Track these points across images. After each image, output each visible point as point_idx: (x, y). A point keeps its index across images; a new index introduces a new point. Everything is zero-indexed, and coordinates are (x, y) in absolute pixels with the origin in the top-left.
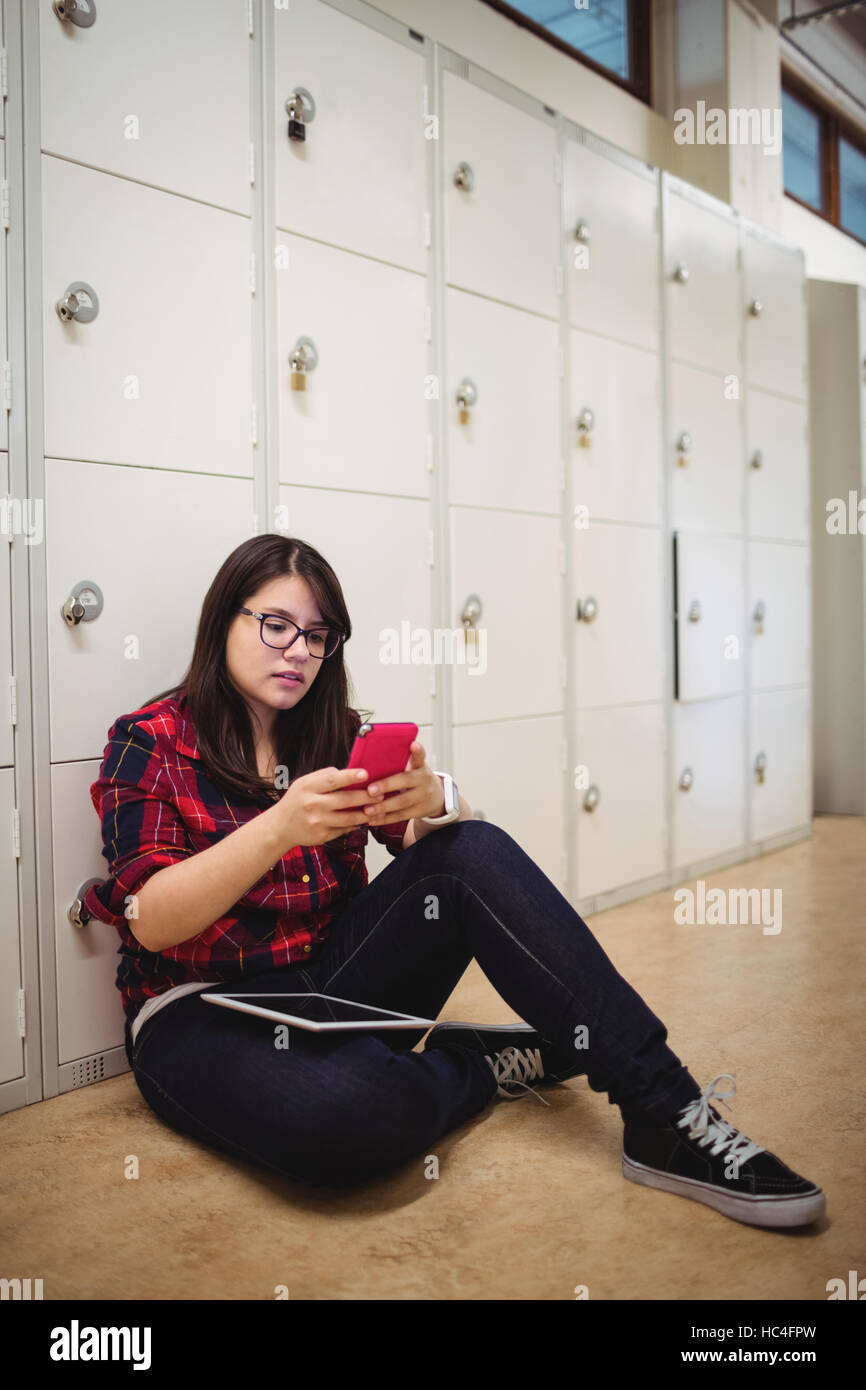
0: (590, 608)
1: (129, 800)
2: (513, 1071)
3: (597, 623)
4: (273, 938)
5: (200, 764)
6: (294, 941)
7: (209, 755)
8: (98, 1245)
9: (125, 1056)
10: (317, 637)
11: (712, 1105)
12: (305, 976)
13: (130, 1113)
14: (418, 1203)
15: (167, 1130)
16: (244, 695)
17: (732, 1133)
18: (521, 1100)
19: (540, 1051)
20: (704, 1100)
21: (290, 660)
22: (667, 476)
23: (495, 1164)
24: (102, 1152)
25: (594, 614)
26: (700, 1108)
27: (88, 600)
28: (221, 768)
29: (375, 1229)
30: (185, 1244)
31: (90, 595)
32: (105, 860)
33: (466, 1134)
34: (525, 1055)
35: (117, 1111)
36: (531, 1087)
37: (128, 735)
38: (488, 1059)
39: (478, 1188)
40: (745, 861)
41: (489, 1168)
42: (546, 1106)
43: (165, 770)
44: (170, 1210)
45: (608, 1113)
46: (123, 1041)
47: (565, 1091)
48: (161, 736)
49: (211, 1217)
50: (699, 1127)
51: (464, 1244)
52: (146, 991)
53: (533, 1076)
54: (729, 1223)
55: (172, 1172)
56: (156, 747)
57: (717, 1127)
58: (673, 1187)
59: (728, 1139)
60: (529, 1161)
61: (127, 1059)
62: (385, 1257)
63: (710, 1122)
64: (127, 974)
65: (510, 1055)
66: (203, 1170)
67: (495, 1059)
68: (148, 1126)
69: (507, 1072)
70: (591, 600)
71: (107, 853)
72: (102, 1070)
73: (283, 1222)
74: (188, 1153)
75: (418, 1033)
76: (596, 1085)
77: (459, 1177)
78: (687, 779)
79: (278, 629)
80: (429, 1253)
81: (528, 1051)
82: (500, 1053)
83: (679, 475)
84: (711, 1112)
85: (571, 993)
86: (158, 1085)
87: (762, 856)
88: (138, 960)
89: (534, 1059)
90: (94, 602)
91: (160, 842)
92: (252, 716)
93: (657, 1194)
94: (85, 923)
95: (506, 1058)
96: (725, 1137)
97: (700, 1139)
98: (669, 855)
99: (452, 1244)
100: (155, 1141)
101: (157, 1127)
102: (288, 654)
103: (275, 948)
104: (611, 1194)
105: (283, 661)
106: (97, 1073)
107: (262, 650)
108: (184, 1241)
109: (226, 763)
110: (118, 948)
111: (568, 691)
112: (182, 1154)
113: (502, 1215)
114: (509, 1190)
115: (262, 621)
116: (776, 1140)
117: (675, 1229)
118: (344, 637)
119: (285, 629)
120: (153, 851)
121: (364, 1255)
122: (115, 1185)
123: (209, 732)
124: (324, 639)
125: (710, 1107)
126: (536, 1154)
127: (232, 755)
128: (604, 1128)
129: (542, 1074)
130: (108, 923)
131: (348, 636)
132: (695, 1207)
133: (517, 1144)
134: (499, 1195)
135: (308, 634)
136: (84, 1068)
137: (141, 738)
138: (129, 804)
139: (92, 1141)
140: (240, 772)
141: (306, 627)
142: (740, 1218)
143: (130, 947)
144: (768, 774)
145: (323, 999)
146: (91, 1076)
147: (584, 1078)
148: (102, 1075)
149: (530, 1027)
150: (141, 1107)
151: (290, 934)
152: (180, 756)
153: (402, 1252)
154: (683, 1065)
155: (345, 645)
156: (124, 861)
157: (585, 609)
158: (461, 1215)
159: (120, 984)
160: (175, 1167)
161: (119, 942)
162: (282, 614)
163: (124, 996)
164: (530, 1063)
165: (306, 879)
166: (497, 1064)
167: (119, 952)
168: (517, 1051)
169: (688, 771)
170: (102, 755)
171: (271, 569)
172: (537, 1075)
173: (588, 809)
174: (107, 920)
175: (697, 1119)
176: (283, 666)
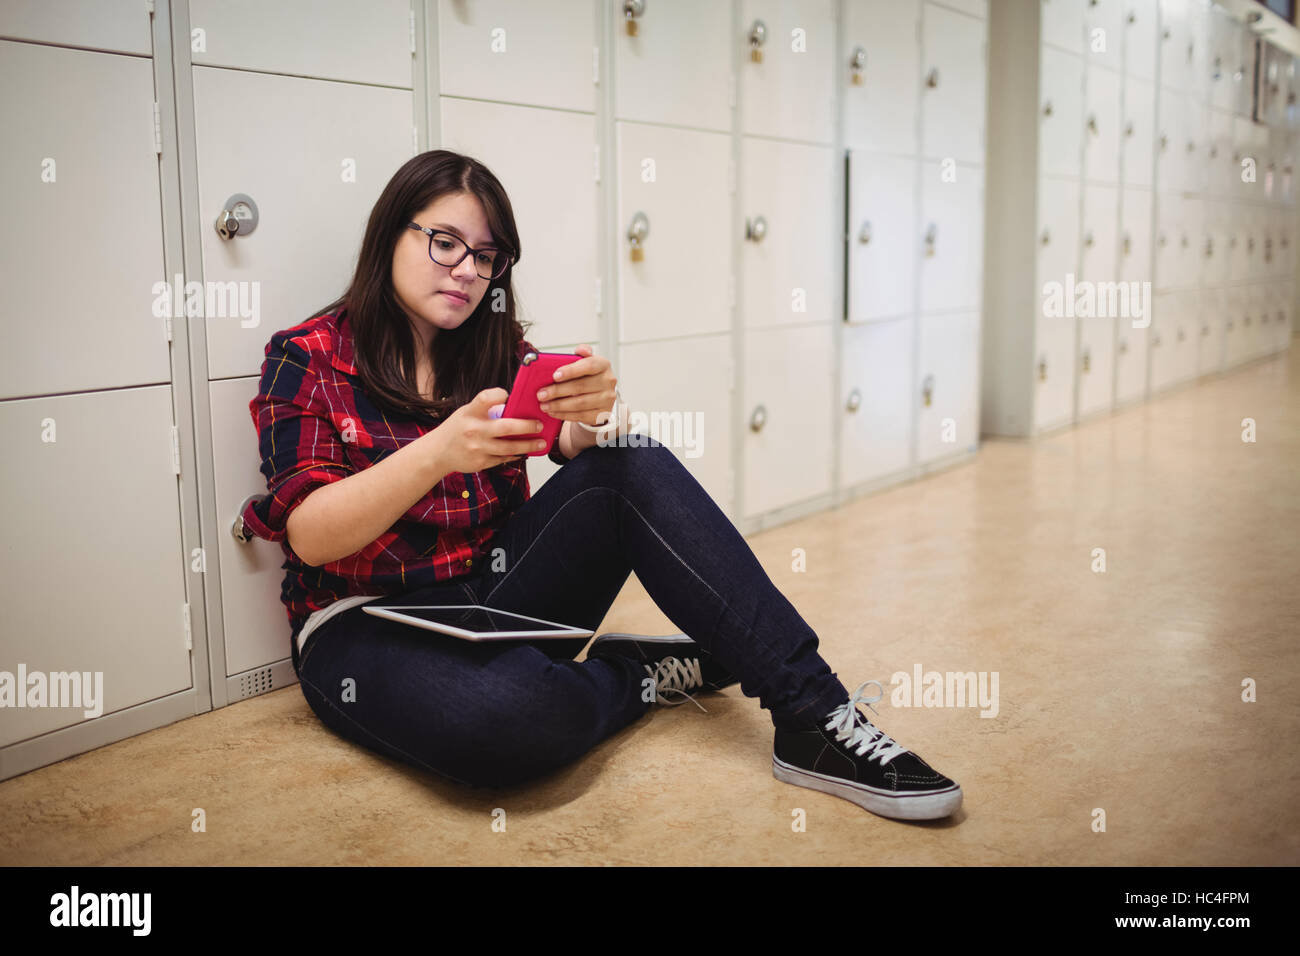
0: (760, 228)
1: (285, 417)
2: (672, 680)
3: (766, 243)
4: (434, 553)
5: (355, 380)
6: (455, 555)
7: (366, 370)
8: (266, 843)
9: (292, 668)
10: (485, 257)
11: (859, 709)
12: (467, 589)
13: (297, 722)
14: (576, 802)
15: (334, 738)
16: (408, 313)
17: (877, 736)
18: (679, 707)
19: (699, 661)
20: (851, 705)
21: (457, 278)
22: (840, 92)
23: (652, 766)
24: (268, 758)
25: (764, 234)
26: (847, 711)
27: (243, 214)
28: (377, 384)
29: (532, 827)
30: (350, 842)
31: (244, 209)
32: (263, 477)
33: (625, 740)
34: (685, 665)
35: (286, 720)
36: (690, 695)
37: (284, 351)
38: (648, 668)
39: (635, 788)
40: (911, 482)
41: (646, 770)
42: (704, 713)
43: (320, 385)
44: (336, 810)
45: (760, 717)
46: (288, 652)
47: (722, 699)
48: (317, 352)
49: (375, 816)
50: (846, 729)
51: (619, 839)
52: (310, 605)
53: (692, 684)
54: (873, 817)
55: (338, 775)
56: (311, 363)
57: (864, 730)
58: (820, 785)
59: (874, 740)
60: (685, 763)
61: (294, 671)
62: (540, 852)
63: (857, 725)
64: (291, 589)
65: (669, 665)
66: (369, 774)
67: (654, 668)
68: (315, 734)
69: (667, 680)
70: (761, 220)
71: (265, 469)
72: (270, 681)
73: (445, 820)
74: (355, 759)
75: (581, 642)
76: (748, 692)
77: (616, 778)
78: (855, 400)
79: (446, 246)
80: (586, 847)
81: (687, 660)
82: (659, 662)
83: (853, 93)
84: (858, 716)
85: (725, 603)
86: (323, 695)
87: (927, 476)
88: (301, 575)
89: (692, 669)
90: (249, 216)
91: (317, 458)
92: (415, 334)
93: (806, 792)
94: (249, 539)
95: (665, 667)
96: (870, 738)
97: (846, 740)
98: (836, 475)
99: (607, 839)
100: (321, 747)
101: (324, 734)
102: (456, 272)
103: (437, 562)
104: (762, 793)
105: (450, 278)
106: (265, 684)
107: (429, 266)
108: (349, 838)
109: (382, 380)
110: (282, 565)
111: (737, 311)
112: (348, 760)
113: (656, 813)
114: (665, 790)
115: (431, 237)
116: (923, 742)
117: (821, 824)
118: (513, 260)
119: (453, 247)
120: (311, 468)
121: (523, 850)
122: (282, 788)
123: (368, 349)
124: (492, 259)
125: (857, 710)
126: (691, 757)
127: (389, 372)
128: (758, 732)
129: (700, 683)
130: (268, 539)
131: (517, 258)
132: (841, 803)
133: (674, 748)
134: (655, 795)
135: (475, 253)
136: (252, 679)
137: (296, 353)
138: (283, 421)
139: (260, 748)
140: (396, 390)
141: (475, 246)
142: (882, 813)
143: (293, 563)
144: (936, 396)
145: (484, 611)
146: (260, 687)
147: (739, 686)
148: (270, 686)
149: (688, 637)
150: (308, 716)
151: (452, 550)
152: (336, 371)
153: (558, 848)
154: (833, 672)
155: (513, 268)
156: (283, 477)
157: (755, 229)
158: (617, 813)
159: (285, 598)
160: (340, 771)
161: (282, 558)
162: (452, 231)
163: (289, 610)
164: (689, 672)
165: (466, 494)
166: (657, 673)
167: (283, 567)
168: (675, 660)
169: (856, 392)
170: (259, 372)
171: (442, 185)
172: (696, 683)
173: (755, 428)
174: (266, 536)
175: (844, 723)
176: (450, 284)
